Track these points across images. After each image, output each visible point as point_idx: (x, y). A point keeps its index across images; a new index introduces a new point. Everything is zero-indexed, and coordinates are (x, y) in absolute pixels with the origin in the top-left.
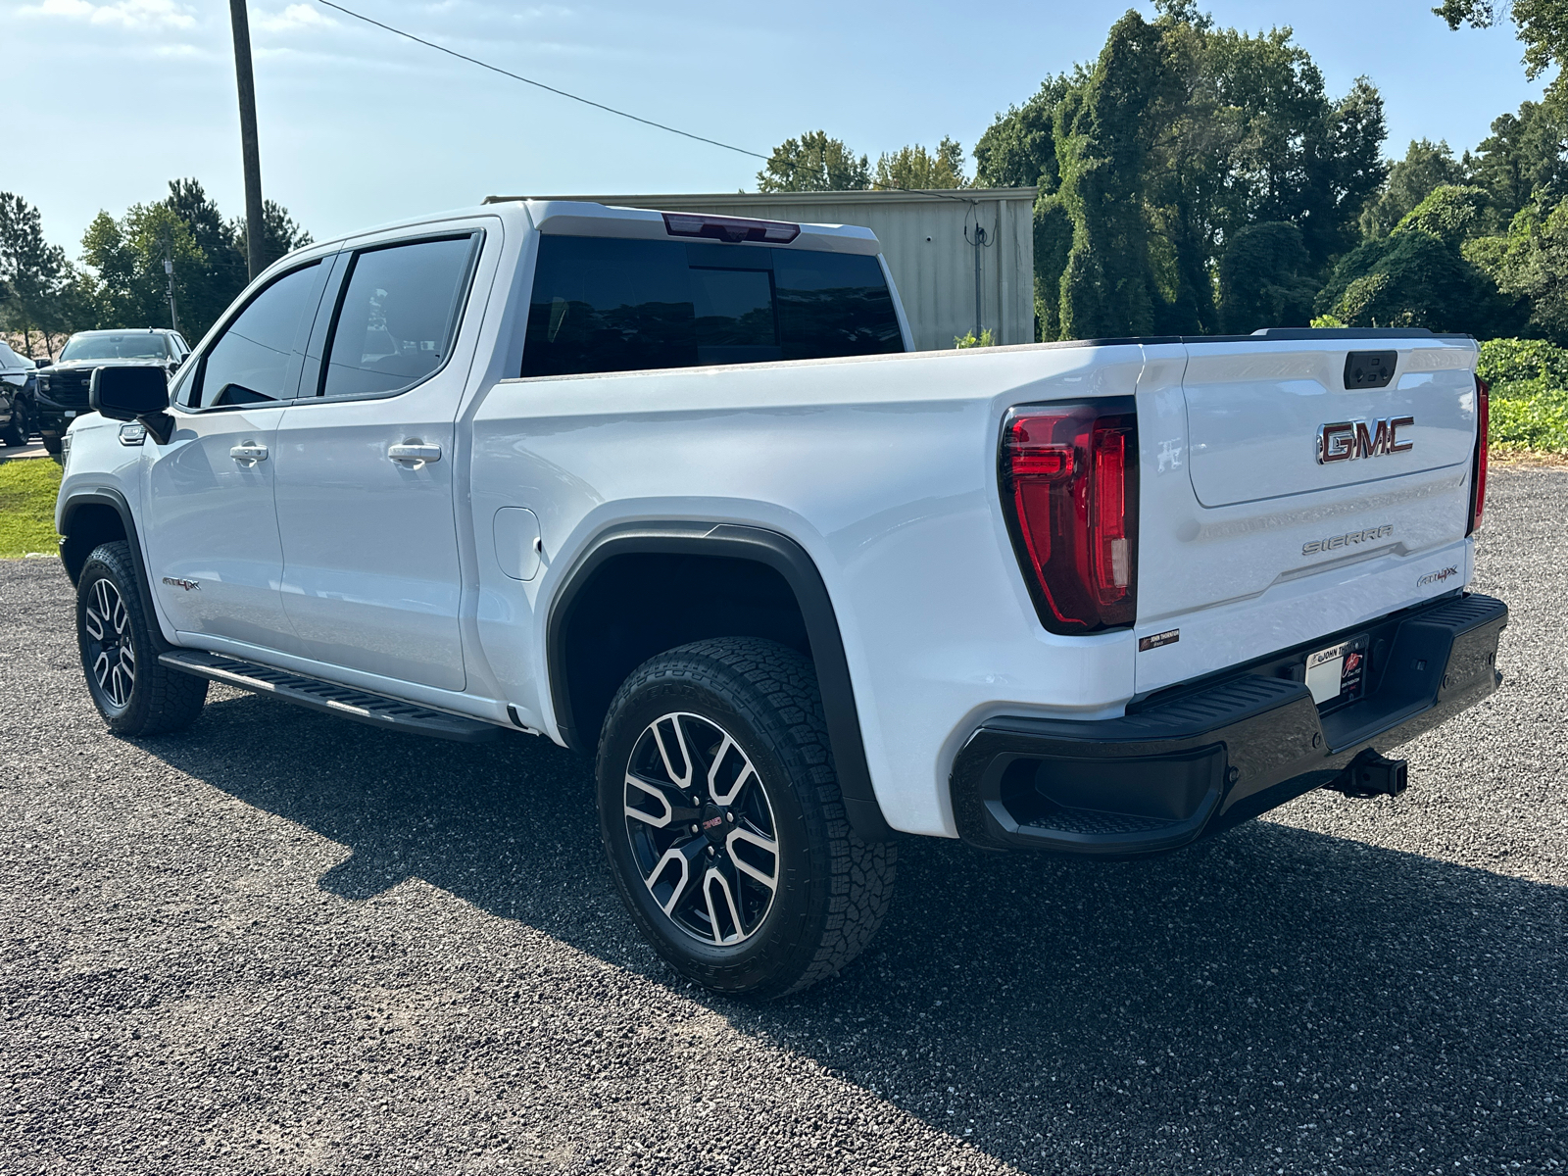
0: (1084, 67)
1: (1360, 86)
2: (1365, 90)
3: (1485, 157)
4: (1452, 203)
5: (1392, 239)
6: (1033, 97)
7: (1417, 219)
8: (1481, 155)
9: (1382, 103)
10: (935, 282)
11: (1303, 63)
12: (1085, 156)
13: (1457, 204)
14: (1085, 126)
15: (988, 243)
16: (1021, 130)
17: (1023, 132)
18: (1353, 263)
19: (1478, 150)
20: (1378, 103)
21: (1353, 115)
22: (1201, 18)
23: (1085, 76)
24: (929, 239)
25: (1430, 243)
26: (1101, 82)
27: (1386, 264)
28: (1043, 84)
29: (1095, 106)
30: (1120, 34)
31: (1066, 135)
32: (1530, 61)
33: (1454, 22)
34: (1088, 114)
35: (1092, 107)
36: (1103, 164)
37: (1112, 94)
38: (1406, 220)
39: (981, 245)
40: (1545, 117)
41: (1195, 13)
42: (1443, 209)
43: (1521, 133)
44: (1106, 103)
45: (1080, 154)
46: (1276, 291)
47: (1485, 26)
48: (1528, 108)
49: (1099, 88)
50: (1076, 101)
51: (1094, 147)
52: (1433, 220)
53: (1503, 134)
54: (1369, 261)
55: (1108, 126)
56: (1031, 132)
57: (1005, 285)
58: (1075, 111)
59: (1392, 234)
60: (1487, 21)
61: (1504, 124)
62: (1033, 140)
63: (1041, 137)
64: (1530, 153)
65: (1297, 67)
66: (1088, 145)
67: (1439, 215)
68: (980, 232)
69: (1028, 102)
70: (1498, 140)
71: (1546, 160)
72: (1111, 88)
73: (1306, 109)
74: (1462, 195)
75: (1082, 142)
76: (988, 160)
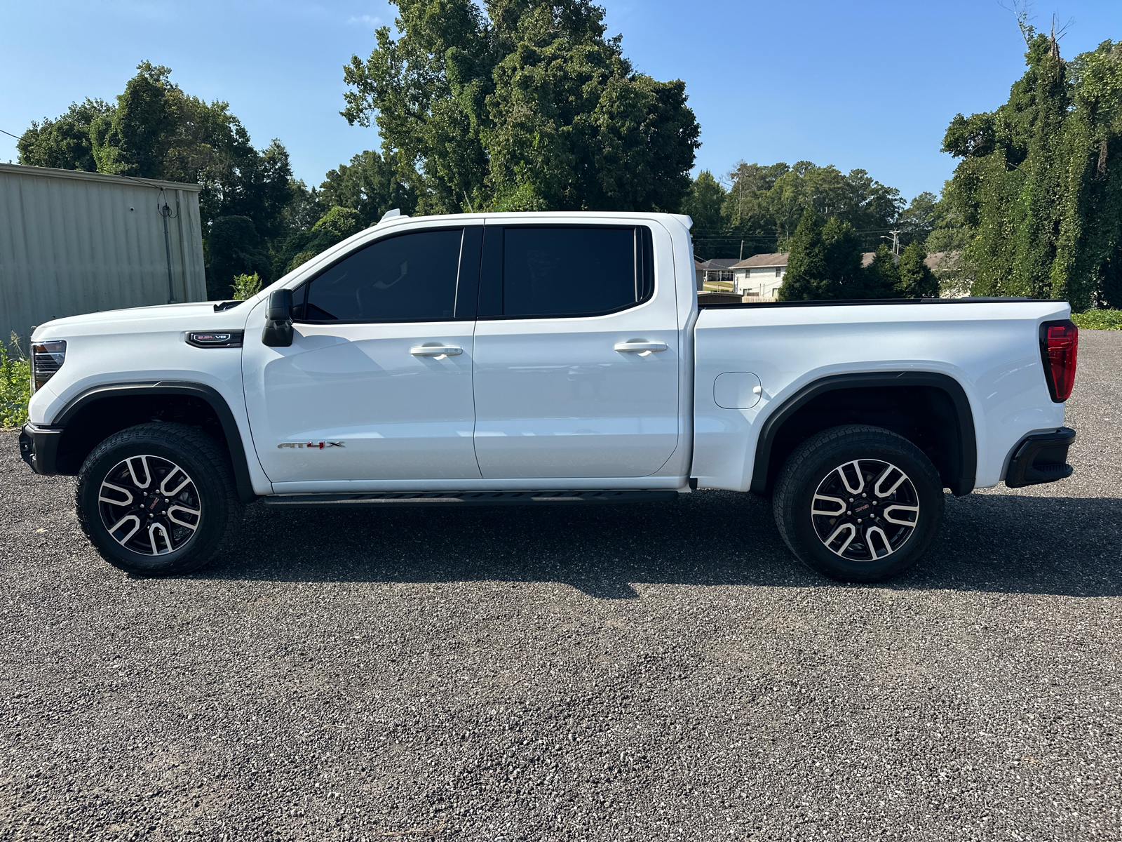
0: (94, 102)
1: (275, 144)
2: (278, 147)
3: (324, 191)
4: (343, 216)
5: (313, 233)
6: (63, 115)
7: (325, 223)
8: (322, 189)
9: (288, 156)
10: (138, 239)
11: (236, 125)
12: (117, 161)
13: (347, 216)
14: (114, 141)
15: (173, 216)
16: (57, 136)
17: (60, 138)
18: (293, 244)
19: (321, 187)
20: (287, 156)
21: (273, 160)
22: (172, 86)
23: (95, 108)
24: (132, 209)
25: (335, 236)
26: (124, 115)
27: (314, 246)
28: (69, 108)
29: (121, 130)
30: (135, 87)
31: (101, 145)
32: (385, 148)
33: (351, 121)
34: (116, 134)
35: (119, 130)
36: (132, 168)
37: (133, 124)
38: (320, 223)
39: (167, 217)
40: (352, 174)
41: (168, 82)
42: (338, 219)
43: (342, 180)
44: (128, 130)
45: (114, 159)
46: (245, 256)
47: (367, 126)
48: (343, 168)
49: (123, 119)
50: (106, 124)
51: (123, 156)
52: (334, 224)
53: (333, 180)
54: (302, 243)
55: (131, 145)
56: (66, 139)
57: (185, 244)
58: (106, 131)
59: (313, 230)
60: (367, 124)
61: (332, 174)
62: (68, 144)
63: (74, 143)
64: (348, 194)
65: (233, 128)
66: (119, 154)
67: (337, 222)
68: (167, 208)
69: (59, 118)
70: (330, 183)
71: (355, 197)
72: (131, 120)
73: (242, 152)
74: (347, 212)
75: (115, 152)
76: (31, 152)
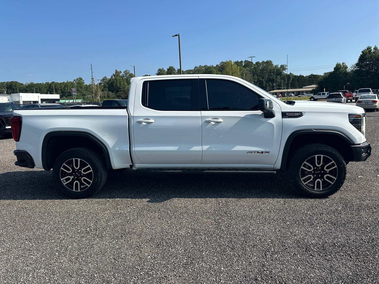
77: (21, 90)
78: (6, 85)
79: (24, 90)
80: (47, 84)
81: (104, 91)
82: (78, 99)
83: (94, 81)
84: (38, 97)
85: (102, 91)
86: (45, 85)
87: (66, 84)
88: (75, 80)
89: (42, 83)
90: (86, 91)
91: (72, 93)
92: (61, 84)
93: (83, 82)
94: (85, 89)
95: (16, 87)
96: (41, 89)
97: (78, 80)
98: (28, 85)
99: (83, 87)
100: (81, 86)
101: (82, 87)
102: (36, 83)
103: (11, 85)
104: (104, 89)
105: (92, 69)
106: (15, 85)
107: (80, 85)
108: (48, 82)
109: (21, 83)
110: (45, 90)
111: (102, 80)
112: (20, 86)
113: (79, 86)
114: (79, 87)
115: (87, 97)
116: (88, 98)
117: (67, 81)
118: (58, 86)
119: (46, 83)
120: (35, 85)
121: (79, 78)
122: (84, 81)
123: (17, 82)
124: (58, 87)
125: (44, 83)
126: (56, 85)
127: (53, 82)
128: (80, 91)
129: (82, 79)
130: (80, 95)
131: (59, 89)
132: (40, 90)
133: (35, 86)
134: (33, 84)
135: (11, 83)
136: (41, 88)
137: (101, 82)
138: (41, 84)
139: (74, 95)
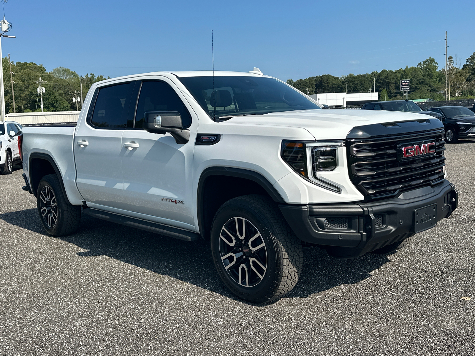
77: (335, 87)
78: (315, 82)
79: (338, 87)
80: (374, 74)
81: (471, 81)
82: (422, 98)
83: (452, 63)
84: (343, 99)
85: (467, 80)
86: (371, 77)
87: (403, 73)
88: (421, 63)
89: (366, 74)
90: (440, 83)
91: (401, 89)
92: (396, 73)
93: (436, 66)
94: (438, 79)
95: (327, 83)
96: (363, 84)
97: (427, 63)
98: (344, 79)
99: (435, 76)
100: (430, 74)
101: (432, 76)
102: (357, 75)
103: (322, 81)
104: (471, 77)
105: (447, 41)
106: (328, 81)
107: (430, 72)
108: (376, 72)
109: (335, 76)
110: (369, 85)
111: (469, 59)
112: (333, 82)
113: (427, 73)
114: (428, 75)
115: (440, 93)
116: (440, 95)
117: (407, 66)
118: (392, 78)
119: (372, 73)
120: (355, 78)
121: (429, 60)
122: (437, 64)
123: (330, 76)
124: (390, 79)
125: (370, 73)
126: (387, 75)
127: (384, 71)
128: (427, 84)
129: (433, 60)
130: (428, 90)
131: (393, 82)
132: (362, 86)
133: (355, 80)
134: (352, 77)
135: (322, 78)
136: (363, 82)
137: (468, 63)
138: (364, 76)
139: (405, 92)
